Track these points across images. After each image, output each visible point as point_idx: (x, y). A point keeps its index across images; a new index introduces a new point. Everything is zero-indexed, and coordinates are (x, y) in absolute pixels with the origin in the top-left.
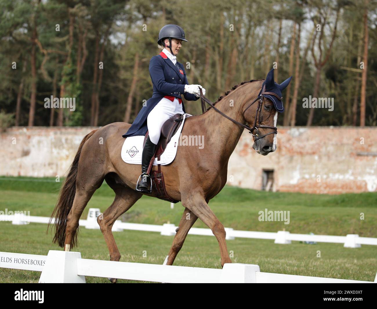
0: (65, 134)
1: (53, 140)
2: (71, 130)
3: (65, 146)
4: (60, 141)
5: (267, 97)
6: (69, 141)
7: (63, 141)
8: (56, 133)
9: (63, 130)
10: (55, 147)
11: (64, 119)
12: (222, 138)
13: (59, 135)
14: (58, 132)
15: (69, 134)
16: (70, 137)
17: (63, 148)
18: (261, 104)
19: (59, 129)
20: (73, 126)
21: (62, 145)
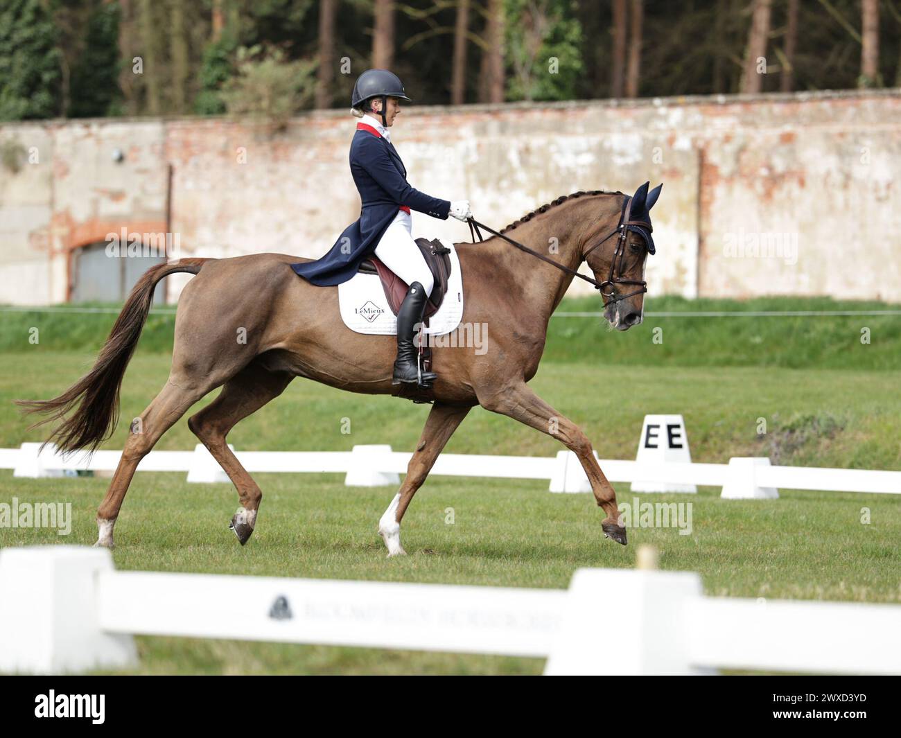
0: (517, 131)
1: (474, 158)
2: (542, 116)
3: (521, 176)
4: (502, 158)
5: (634, 230)
6: (534, 159)
7: (513, 157)
8: (482, 131)
9: (511, 116)
10: (483, 183)
11: (510, 72)
12: (551, 291)
13: (493, 137)
14: (493, 124)
15: (533, 129)
16: (537, 141)
17: (514, 185)
18: (622, 243)
19: (495, 113)
20: (545, 99)
21: (512, 171)
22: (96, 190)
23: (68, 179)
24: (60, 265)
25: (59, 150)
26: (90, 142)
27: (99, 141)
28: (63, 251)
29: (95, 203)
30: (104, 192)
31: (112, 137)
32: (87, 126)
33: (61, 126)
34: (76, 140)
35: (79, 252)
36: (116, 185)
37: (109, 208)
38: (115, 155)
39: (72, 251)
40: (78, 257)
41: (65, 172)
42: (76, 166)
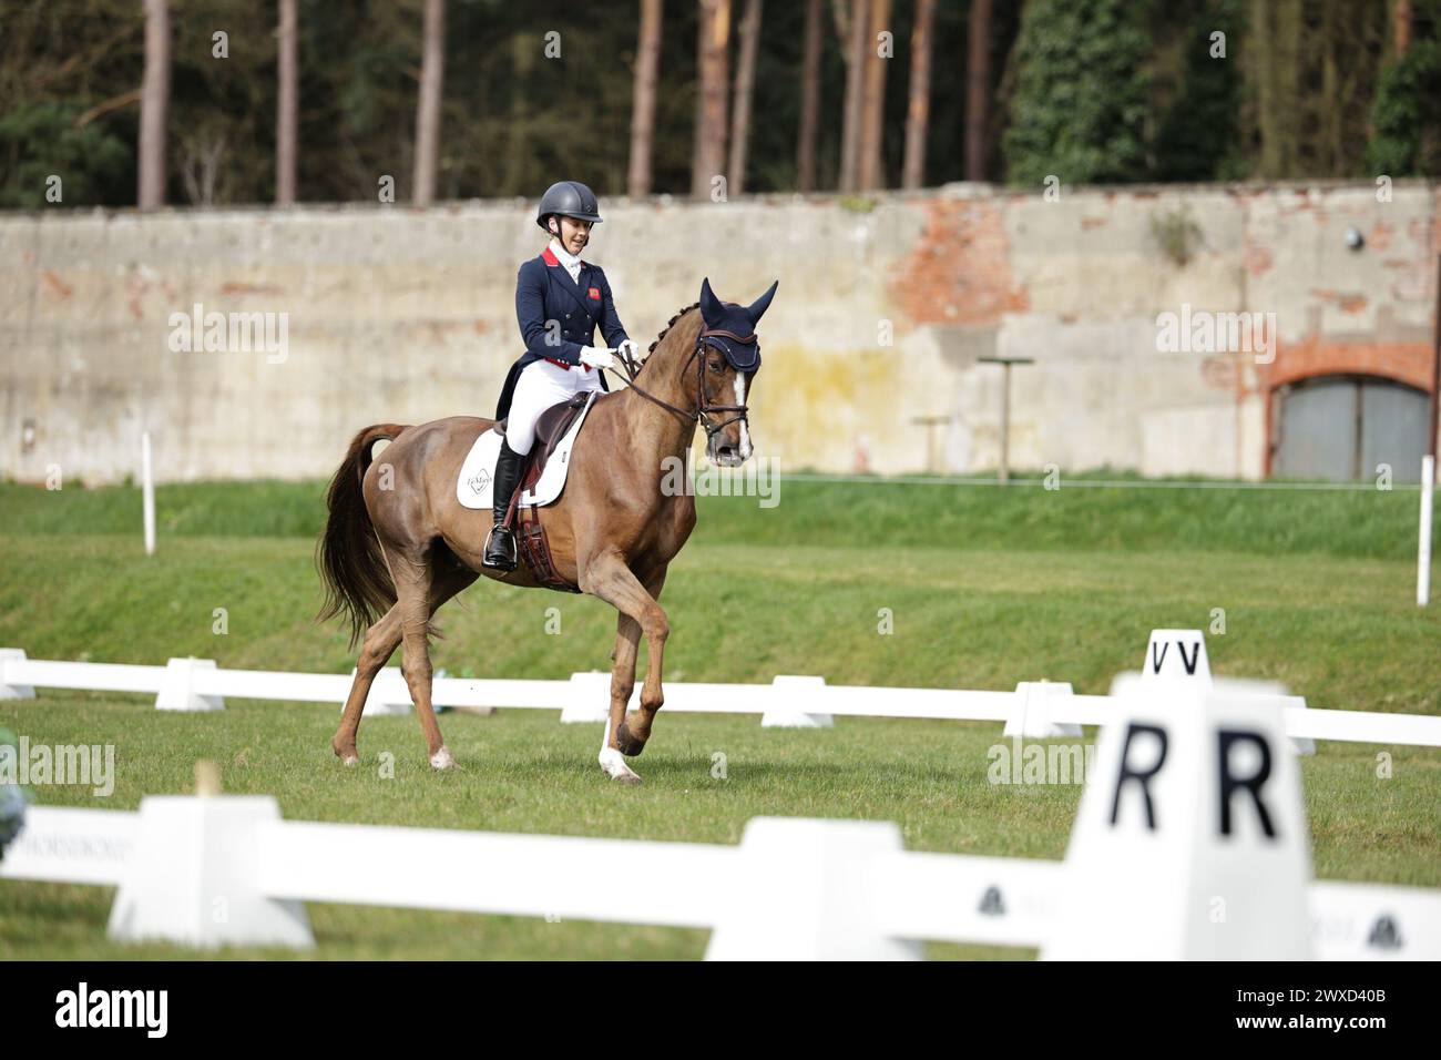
5: (712, 342)
22: (1315, 292)
23: (1267, 276)
24: (1254, 412)
25: (1254, 229)
26: (1307, 217)
27: (1322, 215)
28: (1259, 390)
29: (1315, 314)
30: (1329, 296)
31: (1345, 209)
32: (1304, 192)
33: (1258, 192)
34: (1283, 212)
35: (1285, 390)
36: (1351, 286)
37: (1336, 322)
38: (1351, 237)
39: (1274, 389)
40: (1284, 399)
41: (1266, 264)
42: (1283, 256)
